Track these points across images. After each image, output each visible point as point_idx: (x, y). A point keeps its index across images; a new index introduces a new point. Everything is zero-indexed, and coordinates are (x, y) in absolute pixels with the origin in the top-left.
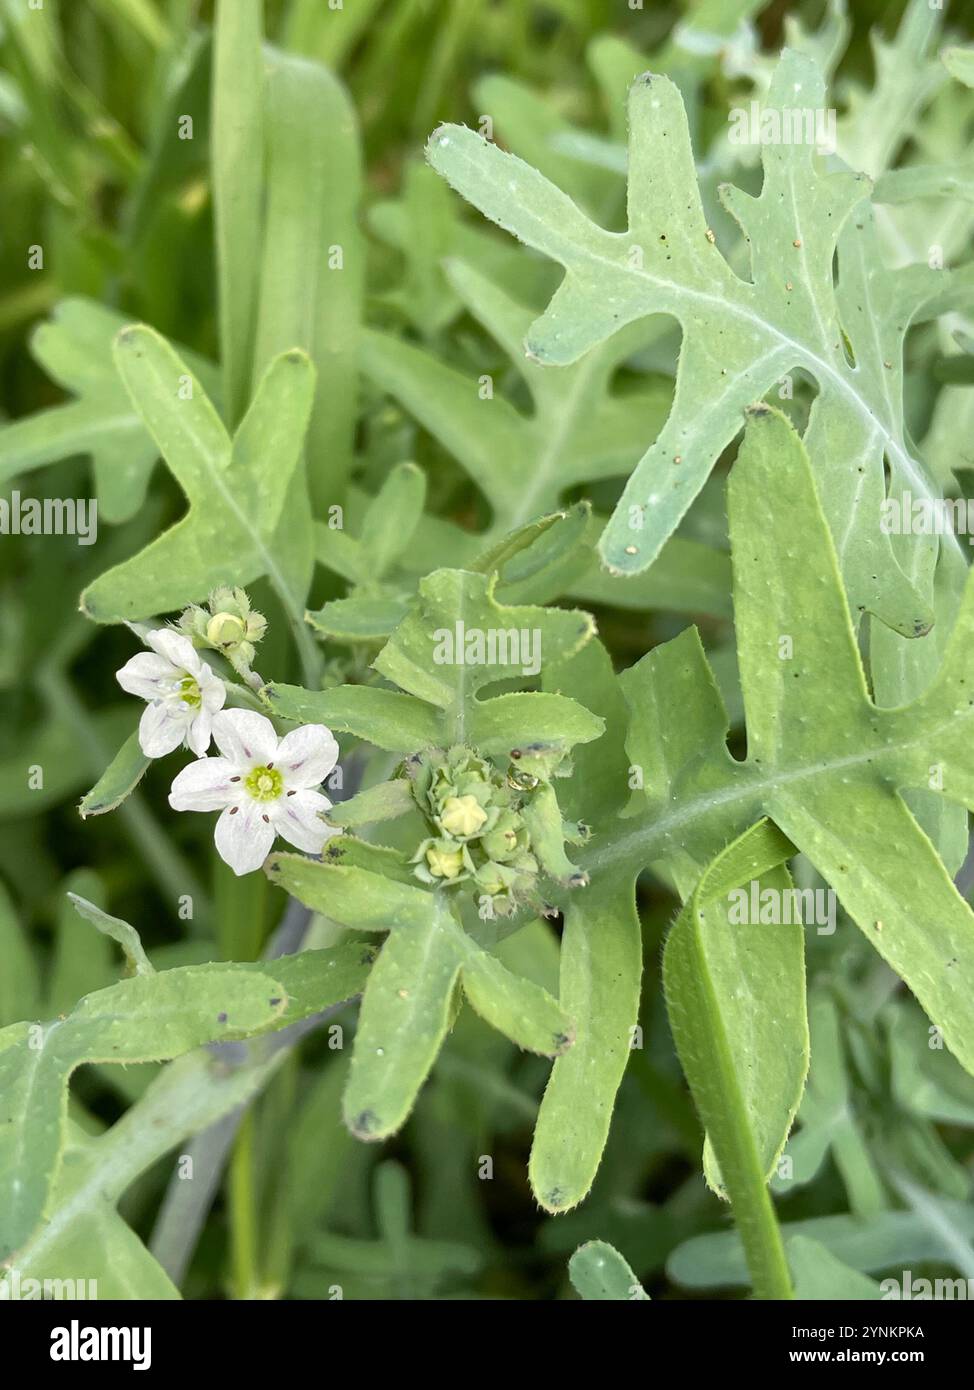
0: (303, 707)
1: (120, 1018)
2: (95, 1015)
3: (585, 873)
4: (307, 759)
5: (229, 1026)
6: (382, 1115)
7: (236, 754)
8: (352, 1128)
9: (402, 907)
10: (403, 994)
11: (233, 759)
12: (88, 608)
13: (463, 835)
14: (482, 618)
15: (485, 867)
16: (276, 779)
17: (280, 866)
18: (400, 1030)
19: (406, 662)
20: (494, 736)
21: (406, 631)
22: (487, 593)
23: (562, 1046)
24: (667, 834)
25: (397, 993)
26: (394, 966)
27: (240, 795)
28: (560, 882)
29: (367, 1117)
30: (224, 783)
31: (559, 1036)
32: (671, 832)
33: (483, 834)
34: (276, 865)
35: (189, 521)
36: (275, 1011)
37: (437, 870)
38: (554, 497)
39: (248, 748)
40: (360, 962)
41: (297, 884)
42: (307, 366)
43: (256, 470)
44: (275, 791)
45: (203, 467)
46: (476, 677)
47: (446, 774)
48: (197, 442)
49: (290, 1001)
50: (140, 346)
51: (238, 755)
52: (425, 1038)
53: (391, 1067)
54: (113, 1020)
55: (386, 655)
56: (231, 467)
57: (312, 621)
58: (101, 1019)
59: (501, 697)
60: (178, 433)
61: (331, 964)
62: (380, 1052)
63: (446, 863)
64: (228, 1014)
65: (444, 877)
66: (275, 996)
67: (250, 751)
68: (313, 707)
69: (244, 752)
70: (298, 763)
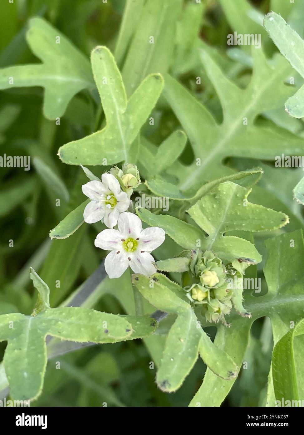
0: (151, 219)
1: (62, 321)
2: (50, 317)
3: (250, 313)
4: (152, 240)
5: (109, 335)
6: (172, 383)
7: (125, 230)
8: (159, 385)
9: (180, 307)
10: (182, 340)
11: (122, 232)
12: (61, 155)
13: (208, 286)
14: (239, 205)
15: (214, 300)
16: (135, 244)
17: (139, 279)
18: (180, 354)
19: (201, 214)
20: (222, 251)
21: (205, 201)
22: (245, 196)
23: (231, 376)
24: (272, 307)
25: (180, 339)
26: (179, 329)
27: (120, 247)
28: (241, 314)
29: (166, 383)
30: (117, 240)
31: (231, 372)
32: (274, 307)
33: (216, 287)
34: (137, 278)
35: (104, 131)
36: (128, 334)
37: (195, 297)
38: (221, 160)
39: (131, 229)
40: (150, 325)
41: (143, 287)
42: (161, 82)
43: (131, 118)
44: (134, 249)
45: (114, 110)
46: (227, 227)
47: (205, 261)
48: (115, 100)
49: (133, 332)
50: (102, 55)
51: (125, 231)
52: (190, 358)
53: (176, 366)
54: (59, 321)
55: (194, 208)
56: (124, 114)
57: (147, 185)
58: (53, 320)
59: (230, 237)
60: (109, 94)
61: (138, 322)
62: (172, 359)
63: (199, 295)
64: (109, 331)
65: (197, 300)
66: (128, 328)
67: (131, 231)
68: (154, 221)
69: (128, 231)
70: (148, 240)
